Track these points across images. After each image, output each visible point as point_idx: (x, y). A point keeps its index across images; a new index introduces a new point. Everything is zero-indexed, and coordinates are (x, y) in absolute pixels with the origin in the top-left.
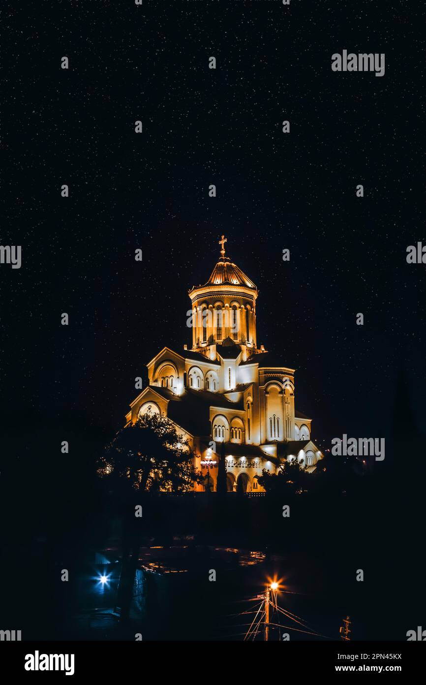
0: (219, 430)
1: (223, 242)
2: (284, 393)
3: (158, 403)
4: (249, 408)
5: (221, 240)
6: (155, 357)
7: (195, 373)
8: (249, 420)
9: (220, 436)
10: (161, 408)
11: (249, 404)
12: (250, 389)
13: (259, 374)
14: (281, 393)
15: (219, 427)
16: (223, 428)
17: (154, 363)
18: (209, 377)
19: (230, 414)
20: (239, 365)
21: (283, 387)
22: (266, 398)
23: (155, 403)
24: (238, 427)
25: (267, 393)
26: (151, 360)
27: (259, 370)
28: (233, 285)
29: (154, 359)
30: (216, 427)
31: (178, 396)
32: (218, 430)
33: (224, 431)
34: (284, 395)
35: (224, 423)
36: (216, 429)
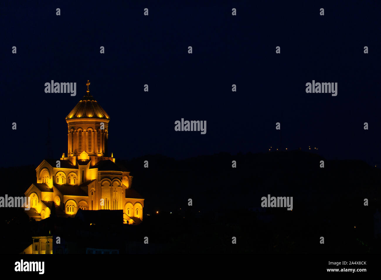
0: (71, 208)
1: (88, 84)
2: (113, 186)
3: (38, 194)
4: (92, 194)
5: (87, 83)
6: (39, 165)
7: (60, 175)
8: (92, 201)
9: (71, 211)
10: (39, 196)
11: (92, 192)
12: (93, 183)
13: (98, 175)
14: (110, 185)
15: (70, 206)
16: (73, 206)
17: (39, 168)
18: (71, 176)
19: (78, 199)
20: (89, 169)
21: (112, 182)
22: (101, 189)
23: (36, 193)
24: (84, 206)
25: (102, 186)
26: (38, 166)
27: (98, 172)
28: (89, 118)
29: (39, 166)
30: (68, 206)
31: (50, 189)
32: (69, 208)
33: (74, 208)
34: (112, 187)
35: (74, 203)
36: (68, 207)
